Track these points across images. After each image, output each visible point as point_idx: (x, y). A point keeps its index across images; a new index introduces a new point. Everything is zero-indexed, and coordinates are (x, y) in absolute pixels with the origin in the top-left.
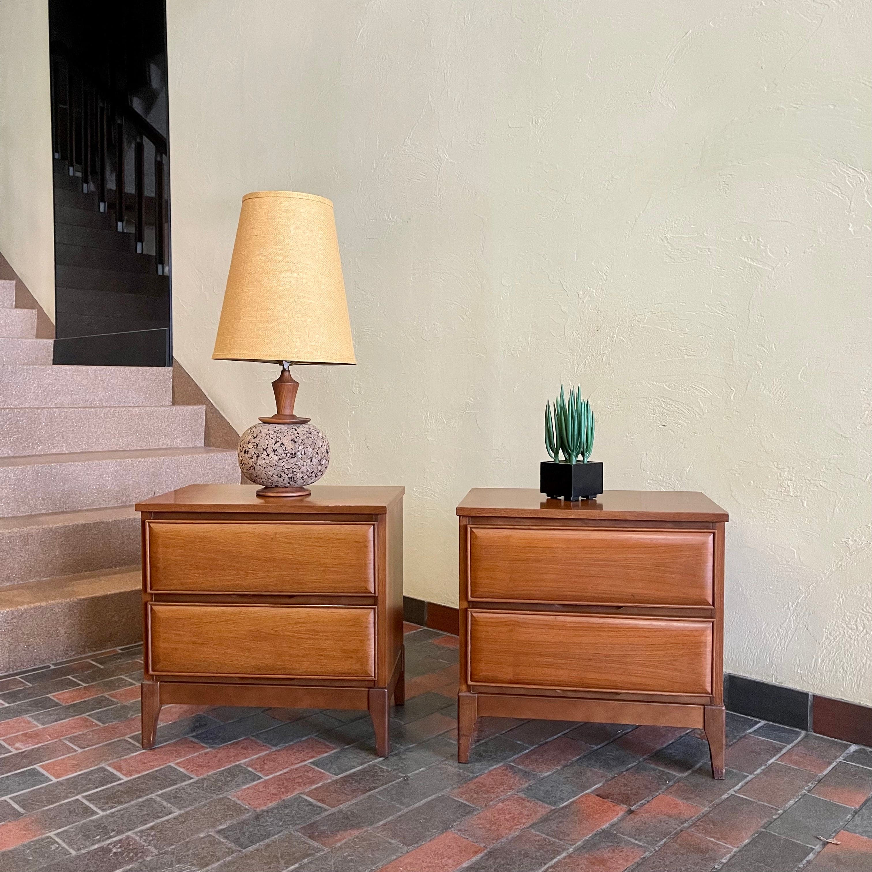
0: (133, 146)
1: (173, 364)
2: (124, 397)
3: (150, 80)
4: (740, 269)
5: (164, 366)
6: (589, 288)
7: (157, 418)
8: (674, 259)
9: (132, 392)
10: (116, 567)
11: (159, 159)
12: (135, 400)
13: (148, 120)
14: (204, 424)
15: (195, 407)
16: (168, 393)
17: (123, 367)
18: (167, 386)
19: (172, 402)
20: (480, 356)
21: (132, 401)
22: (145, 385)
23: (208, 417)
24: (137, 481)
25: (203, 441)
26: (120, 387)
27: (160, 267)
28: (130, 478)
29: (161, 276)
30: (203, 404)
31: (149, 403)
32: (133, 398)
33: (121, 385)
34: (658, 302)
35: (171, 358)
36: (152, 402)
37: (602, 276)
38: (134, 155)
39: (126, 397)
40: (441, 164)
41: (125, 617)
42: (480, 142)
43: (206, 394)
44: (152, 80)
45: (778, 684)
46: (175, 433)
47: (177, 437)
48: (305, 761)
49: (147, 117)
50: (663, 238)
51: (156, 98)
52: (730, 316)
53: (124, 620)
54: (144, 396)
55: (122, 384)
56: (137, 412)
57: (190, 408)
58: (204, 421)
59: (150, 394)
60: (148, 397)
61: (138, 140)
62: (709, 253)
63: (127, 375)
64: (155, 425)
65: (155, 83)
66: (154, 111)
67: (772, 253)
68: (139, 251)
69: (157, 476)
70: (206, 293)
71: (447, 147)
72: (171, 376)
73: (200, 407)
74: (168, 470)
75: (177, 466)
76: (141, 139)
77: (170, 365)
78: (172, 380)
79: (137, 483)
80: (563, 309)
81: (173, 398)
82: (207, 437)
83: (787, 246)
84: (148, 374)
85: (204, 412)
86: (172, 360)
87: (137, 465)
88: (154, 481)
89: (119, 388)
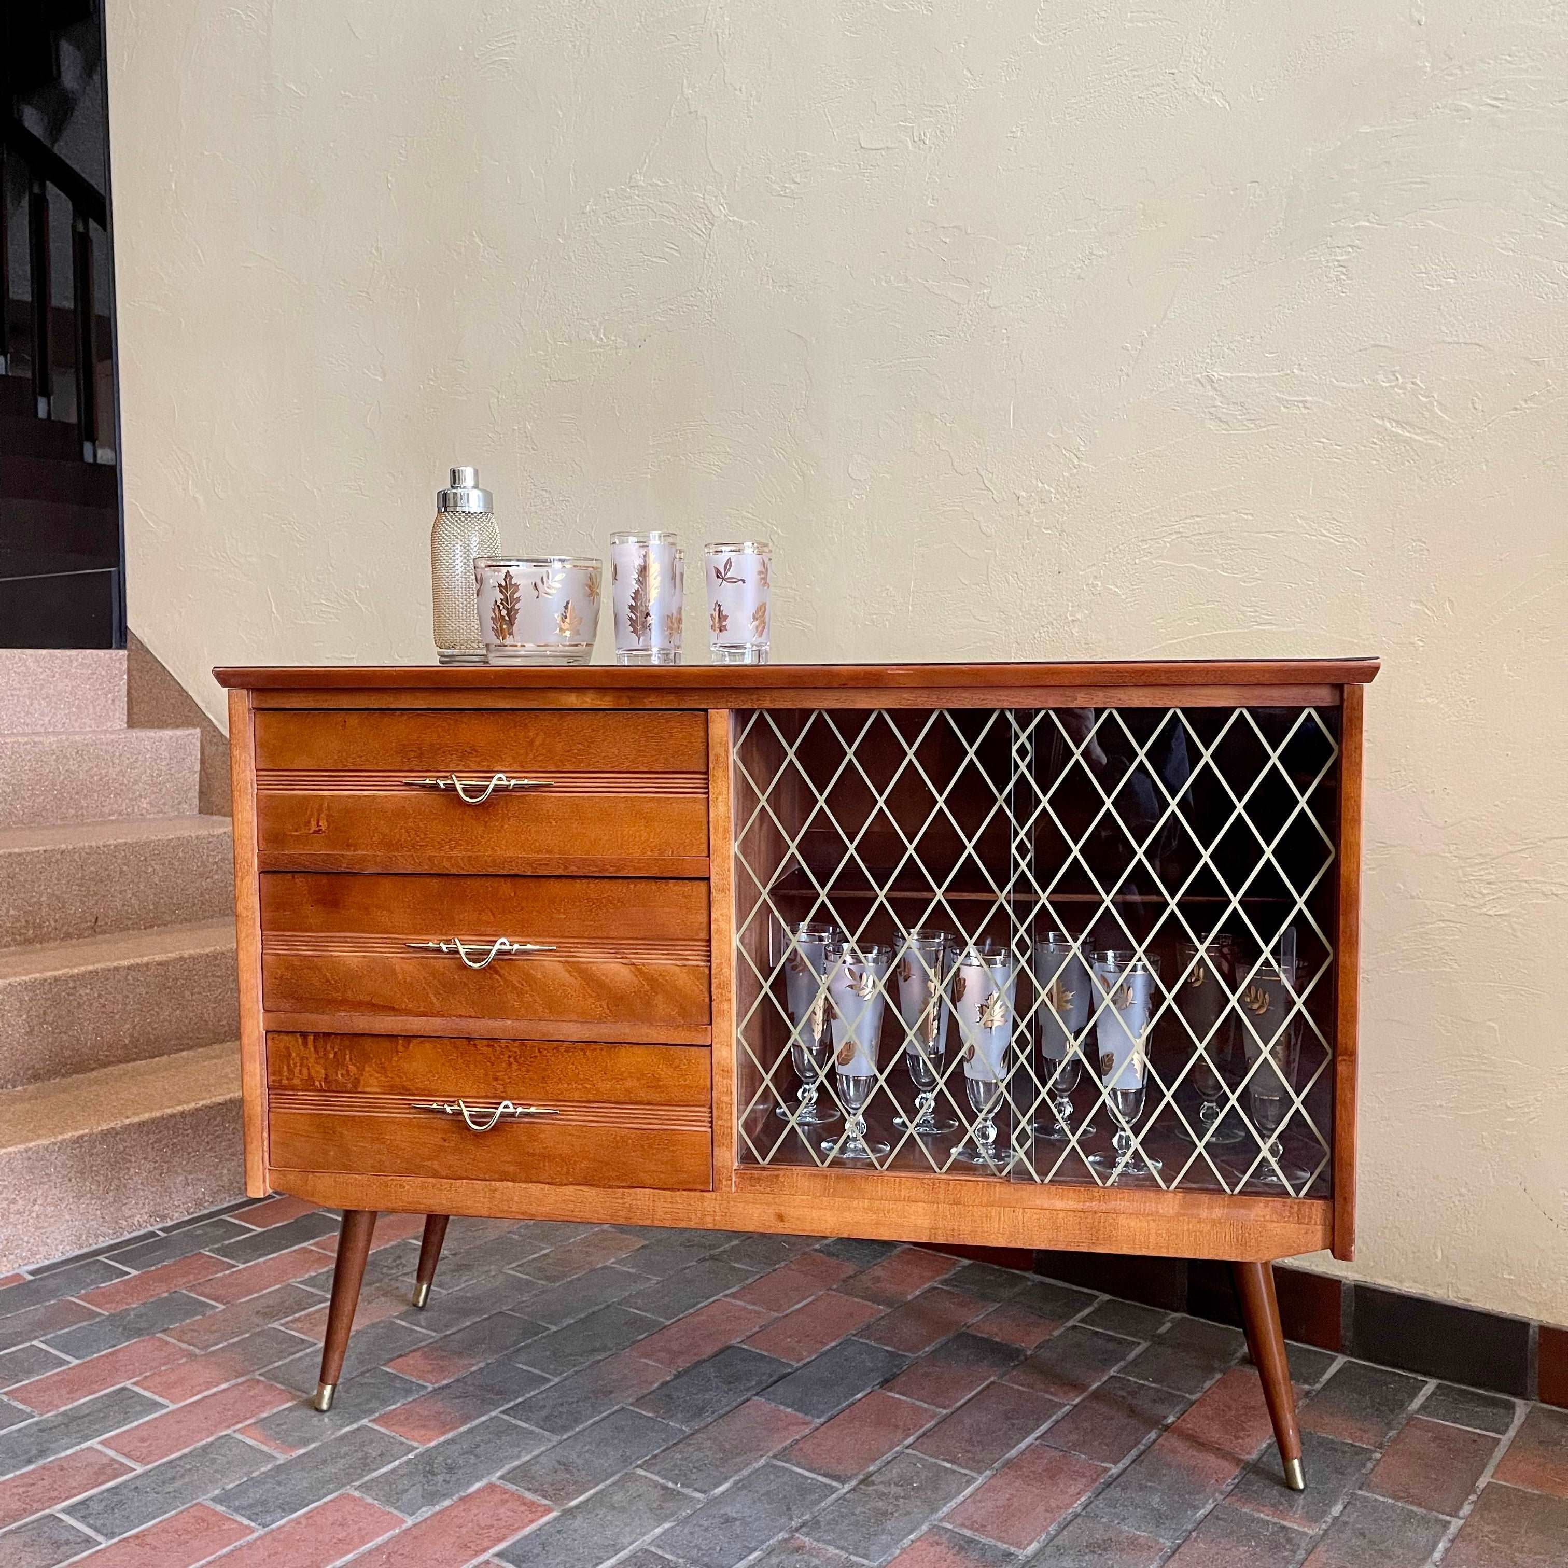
0: (25, 203)
1: (129, 644)
2: (22, 714)
3: (59, 72)
4: (1375, 444)
5: (110, 647)
6: (1040, 485)
7: (98, 757)
8: (1226, 423)
9: (40, 704)
10: (14, 1087)
11: (80, 228)
12: (47, 719)
13: (56, 150)
14: (197, 767)
15: (179, 732)
16: (117, 702)
17: (20, 650)
18: (116, 689)
19: (128, 722)
20: (803, 626)
21: (41, 722)
22: (69, 689)
23: (206, 753)
24: (58, 893)
25: (196, 801)
26: (14, 692)
27: (88, 447)
28: (42, 887)
29: (90, 464)
30: (194, 726)
31: (77, 725)
32: (42, 714)
33: (15, 689)
34: (1194, 513)
35: (123, 630)
36: (85, 724)
37: (1070, 460)
38: (26, 223)
39: (28, 713)
40: (713, 225)
41: (39, 1202)
42: (798, 180)
43: (201, 704)
44: (63, 74)
45: (1462, 1302)
46: (136, 787)
47: (141, 796)
48: (484, 1550)
49: (53, 146)
50: (1203, 380)
51: (73, 109)
52: (1351, 543)
53: (36, 1208)
54: (67, 712)
55: (18, 686)
56: (54, 746)
57: (168, 733)
58: (198, 762)
59: (79, 707)
60: (74, 713)
61: (36, 190)
62: (1304, 411)
63: (28, 668)
64: (92, 772)
65: (70, 78)
66: (67, 133)
67: (1445, 409)
68: (42, 413)
69: (102, 882)
70: (197, 495)
71: (724, 191)
72: (125, 667)
73: (187, 732)
74: (125, 868)
75: (145, 860)
76: (43, 187)
77: (122, 645)
78: (125, 677)
79: (58, 898)
80: (984, 529)
81: (129, 714)
82: (203, 794)
83: (1477, 396)
84: (75, 664)
85: (199, 744)
86: (126, 635)
87: (57, 860)
88: (96, 894)
89: (12, 695)
